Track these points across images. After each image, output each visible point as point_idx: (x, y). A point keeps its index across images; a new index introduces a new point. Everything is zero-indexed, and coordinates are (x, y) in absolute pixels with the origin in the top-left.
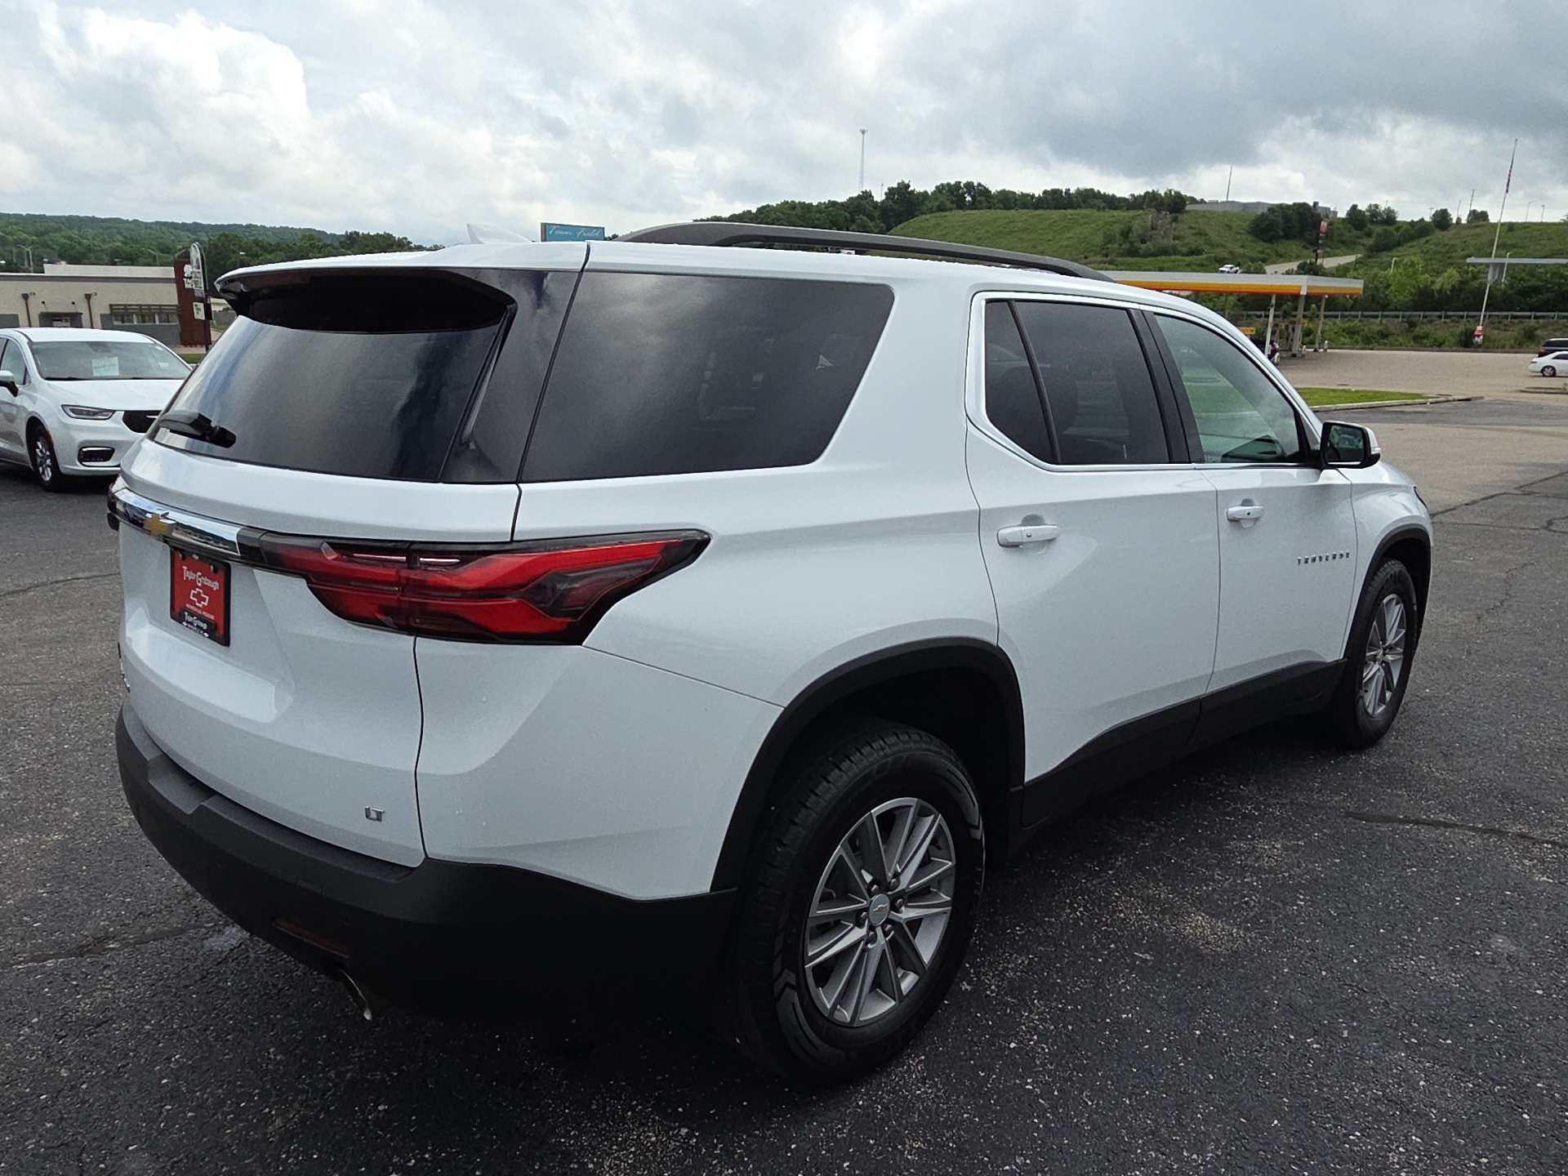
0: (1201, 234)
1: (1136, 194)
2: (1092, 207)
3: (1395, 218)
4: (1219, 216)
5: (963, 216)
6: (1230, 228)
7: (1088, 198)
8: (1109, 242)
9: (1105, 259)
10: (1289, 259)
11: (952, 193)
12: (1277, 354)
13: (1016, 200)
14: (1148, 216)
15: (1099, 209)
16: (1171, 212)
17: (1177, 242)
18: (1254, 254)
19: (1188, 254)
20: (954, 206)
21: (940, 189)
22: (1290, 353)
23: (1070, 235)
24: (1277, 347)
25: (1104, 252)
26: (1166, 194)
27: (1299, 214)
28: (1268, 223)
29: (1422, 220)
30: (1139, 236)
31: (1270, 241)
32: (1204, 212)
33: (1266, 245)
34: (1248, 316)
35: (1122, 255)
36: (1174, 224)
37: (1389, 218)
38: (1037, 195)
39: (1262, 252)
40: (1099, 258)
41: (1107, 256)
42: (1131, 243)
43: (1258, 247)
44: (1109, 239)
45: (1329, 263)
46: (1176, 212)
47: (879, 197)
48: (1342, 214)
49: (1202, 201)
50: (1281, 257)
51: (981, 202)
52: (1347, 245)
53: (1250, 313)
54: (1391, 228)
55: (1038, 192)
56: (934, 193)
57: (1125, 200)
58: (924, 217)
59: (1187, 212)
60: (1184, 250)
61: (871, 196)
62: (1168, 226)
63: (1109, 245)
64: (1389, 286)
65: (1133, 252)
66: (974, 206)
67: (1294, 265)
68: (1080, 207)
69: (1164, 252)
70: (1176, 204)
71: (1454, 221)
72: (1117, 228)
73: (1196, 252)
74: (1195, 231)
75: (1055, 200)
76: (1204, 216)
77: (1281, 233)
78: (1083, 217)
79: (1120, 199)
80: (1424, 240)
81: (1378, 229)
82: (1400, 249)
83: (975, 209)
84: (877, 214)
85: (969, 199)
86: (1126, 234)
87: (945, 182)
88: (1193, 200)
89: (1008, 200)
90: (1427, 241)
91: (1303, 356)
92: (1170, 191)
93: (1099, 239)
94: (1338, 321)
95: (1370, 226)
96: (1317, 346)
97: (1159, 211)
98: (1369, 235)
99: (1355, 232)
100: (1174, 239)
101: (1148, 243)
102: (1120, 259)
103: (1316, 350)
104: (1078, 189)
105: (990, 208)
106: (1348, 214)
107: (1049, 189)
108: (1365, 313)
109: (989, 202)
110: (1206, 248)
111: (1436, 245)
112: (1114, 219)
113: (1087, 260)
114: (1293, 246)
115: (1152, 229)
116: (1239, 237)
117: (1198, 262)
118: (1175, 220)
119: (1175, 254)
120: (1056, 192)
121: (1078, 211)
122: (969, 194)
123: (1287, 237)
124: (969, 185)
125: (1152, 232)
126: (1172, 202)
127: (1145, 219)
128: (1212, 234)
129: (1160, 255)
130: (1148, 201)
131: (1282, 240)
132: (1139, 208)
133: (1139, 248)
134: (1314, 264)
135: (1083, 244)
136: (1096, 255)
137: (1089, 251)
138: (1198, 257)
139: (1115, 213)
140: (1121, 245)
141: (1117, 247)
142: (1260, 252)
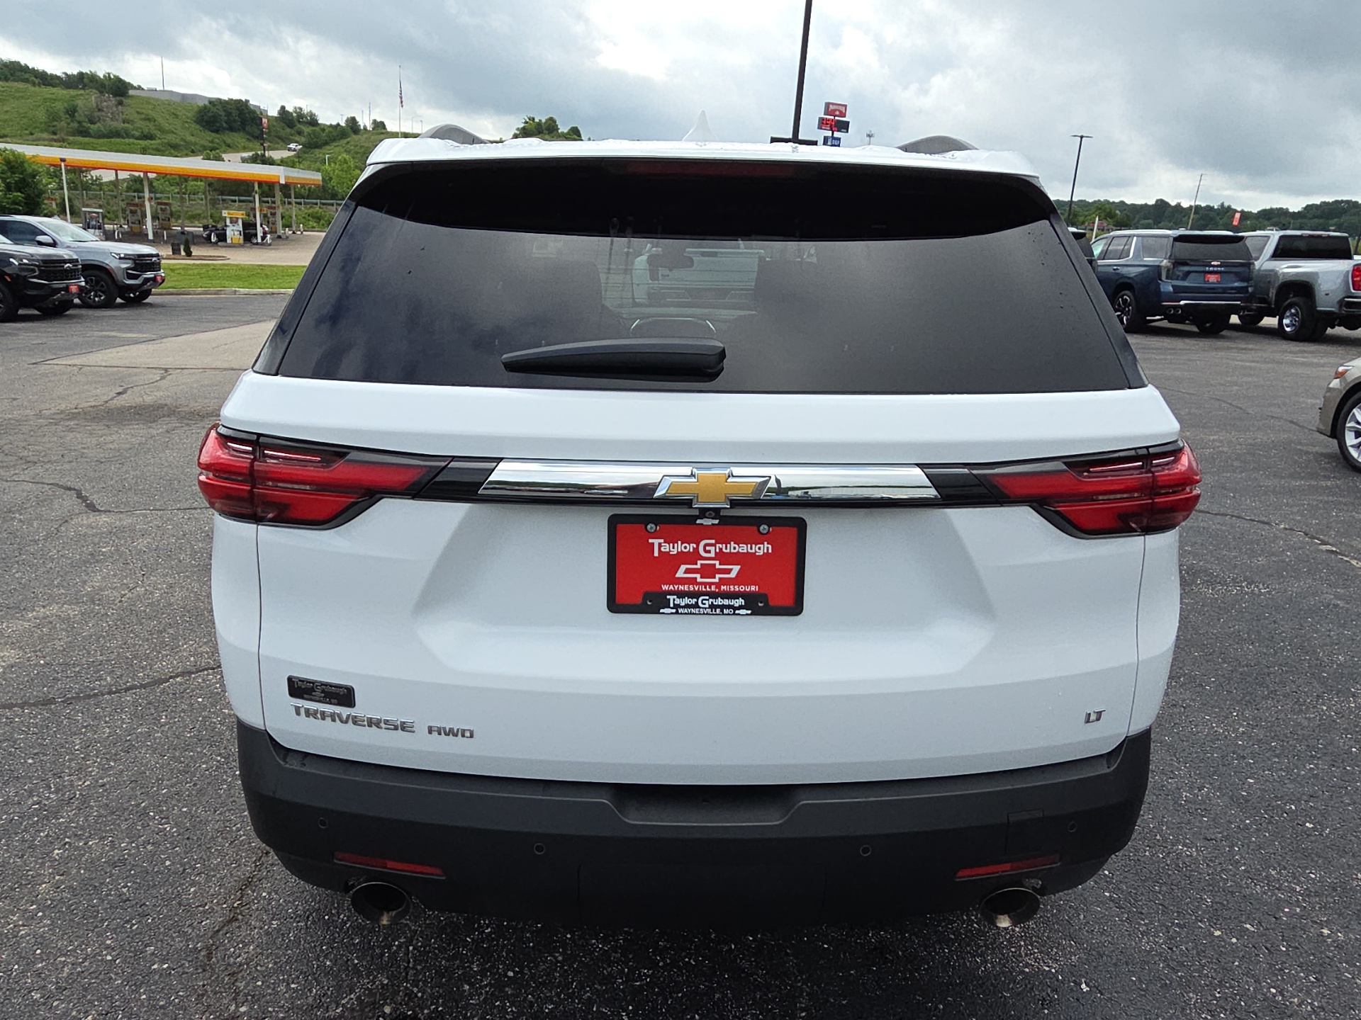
0: (148, 119)
1: (69, 72)
2: (26, 81)
3: (317, 121)
4: (164, 104)
6: (177, 116)
7: (14, 71)
8: (54, 120)
9: (55, 137)
10: (245, 149)
12: (269, 236)
14: (91, 98)
15: (34, 84)
16: (115, 95)
17: (126, 125)
18: (203, 142)
19: (141, 138)
23: (6, 108)
24: (267, 229)
25: (51, 128)
26: (104, 76)
27: (238, 109)
28: (210, 114)
29: (338, 125)
30: (86, 116)
31: (217, 131)
32: (149, 98)
33: (213, 135)
34: (223, 200)
35: (73, 135)
36: (120, 107)
37: (313, 122)
39: (212, 142)
40: (45, 135)
41: (54, 133)
42: (79, 122)
43: (206, 137)
44: (53, 117)
45: (276, 155)
46: (119, 96)
48: (273, 112)
49: (139, 88)
50: (231, 148)
52: (284, 141)
53: (224, 197)
54: (317, 129)
59: (132, 96)
60: (136, 133)
62: (115, 109)
63: (55, 123)
64: (331, 179)
65: (84, 133)
67: (248, 155)
69: (116, 134)
70: (119, 88)
71: (362, 128)
72: (60, 106)
73: (149, 137)
74: (143, 116)
76: (145, 102)
77: (225, 125)
78: (18, 91)
79: (52, 75)
80: (345, 141)
81: (307, 130)
82: (328, 147)
86: (72, 112)
88: (133, 87)
90: (348, 143)
91: (287, 237)
92: (109, 74)
93: (41, 115)
94: (302, 207)
95: (299, 126)
96: (294, 229)
97: (101, 92)
98: (300, 133)
99: (288, 130)
100: (124, 122)
101: (99, 124)
102: (71, 138)
103: (294, 233)
106: (279, 113)
108: (323, 201)
110: (158, 134)
111: (356, 146)
112: (53, 96)
113: (34, 136)
114: (238, 138)
115: (99, 110)
117: (154, 147)
118: (120, 103)
119: (128, 137)
121: (7, 84)
123: (232, 129)
125: (99, 114)
126: (113, 84)
127: (88, 100)
128: (160, 120)
129: (113, 138)
130: (86, 80)
131: (227, 132)
132: (76, 88)
133: (89, 128)
134: (263, 155)
135: (25, 120)
136: (42, 131)
137: (35, 128)
138: (153, 142)
139: (54, 90)
140: (69, 124)
141: (65, 125)
142: (210, 142)
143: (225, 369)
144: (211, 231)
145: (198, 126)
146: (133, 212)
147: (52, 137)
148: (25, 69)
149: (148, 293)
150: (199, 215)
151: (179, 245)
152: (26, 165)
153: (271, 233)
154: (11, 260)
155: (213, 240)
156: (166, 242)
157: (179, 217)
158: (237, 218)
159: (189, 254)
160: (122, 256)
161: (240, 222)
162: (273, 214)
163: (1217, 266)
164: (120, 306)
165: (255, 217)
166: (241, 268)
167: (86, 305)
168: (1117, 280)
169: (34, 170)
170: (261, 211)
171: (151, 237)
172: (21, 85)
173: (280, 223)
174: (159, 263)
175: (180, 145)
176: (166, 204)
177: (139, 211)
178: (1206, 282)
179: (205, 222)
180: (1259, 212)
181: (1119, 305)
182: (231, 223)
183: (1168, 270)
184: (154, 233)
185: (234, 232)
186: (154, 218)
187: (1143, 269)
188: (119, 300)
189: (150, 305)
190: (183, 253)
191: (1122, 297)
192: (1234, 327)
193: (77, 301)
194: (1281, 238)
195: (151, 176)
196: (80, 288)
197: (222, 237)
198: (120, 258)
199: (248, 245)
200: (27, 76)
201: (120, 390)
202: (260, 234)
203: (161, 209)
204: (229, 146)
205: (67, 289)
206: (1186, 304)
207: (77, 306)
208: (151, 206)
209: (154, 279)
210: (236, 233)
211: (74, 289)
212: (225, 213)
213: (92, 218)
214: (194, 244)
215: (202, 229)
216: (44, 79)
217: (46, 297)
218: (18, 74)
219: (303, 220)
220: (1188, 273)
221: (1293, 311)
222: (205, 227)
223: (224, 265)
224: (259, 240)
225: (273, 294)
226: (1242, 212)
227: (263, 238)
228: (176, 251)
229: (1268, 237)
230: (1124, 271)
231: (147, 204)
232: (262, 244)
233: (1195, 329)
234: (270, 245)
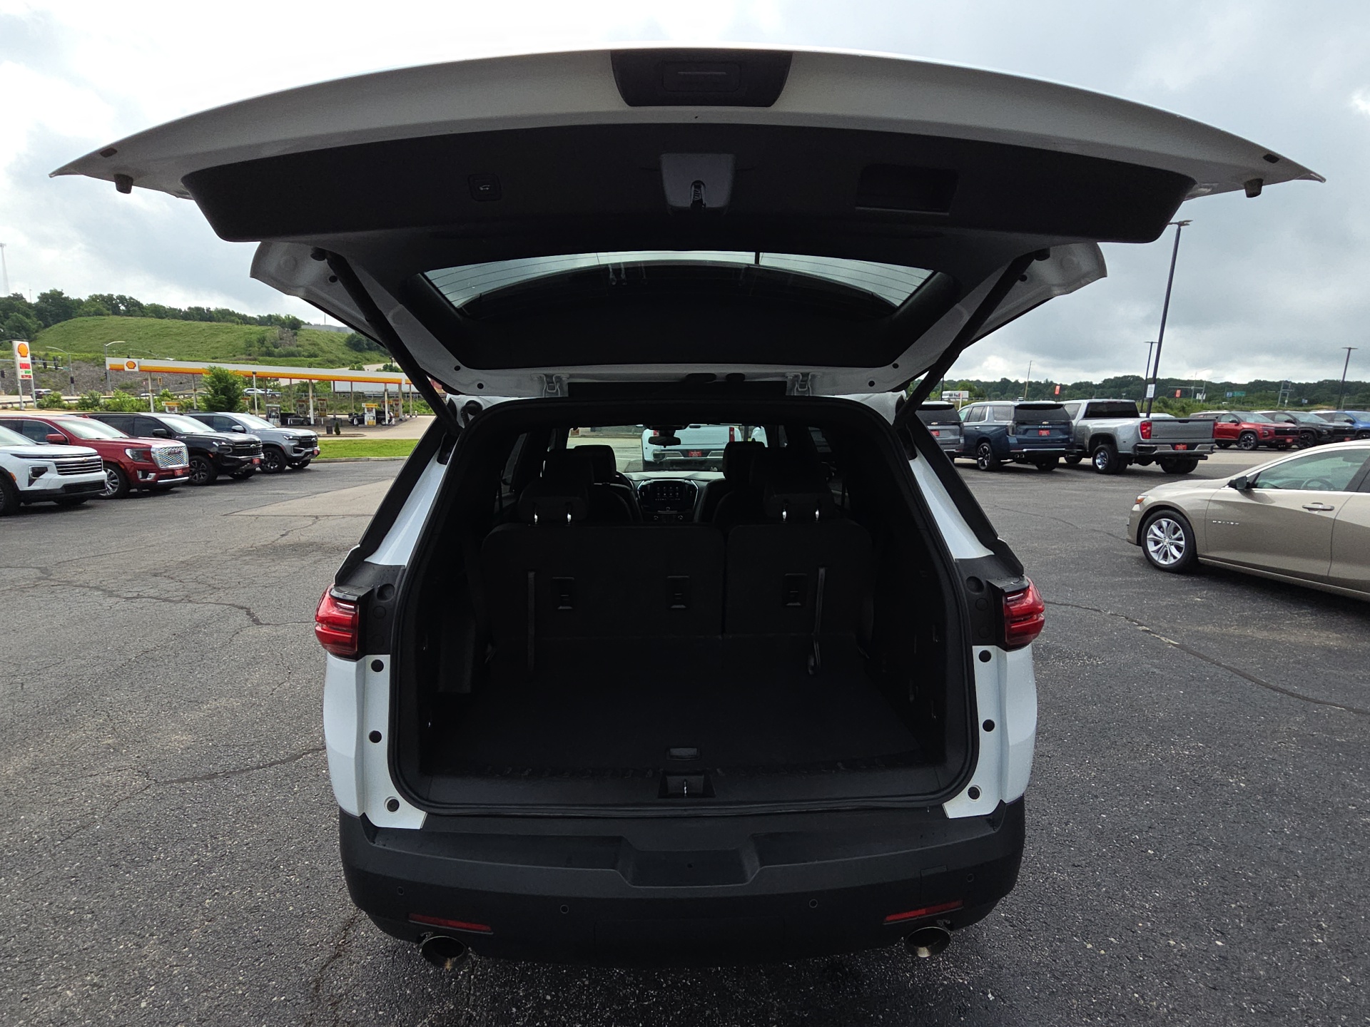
0: (314, 344)
1: (262, 315)
2: (232, 321)
4: (325, 334)
5: (122, 320)
6: (333, 342)
7: (225, 315)
8: (250, 346)
9: (250, 357)
10: (379, 362)
11: (106, 302)
12: (393, 419)
13: (166, 312)
14: (276, 331)
15: (238, 324)
16: (292, 329)
17: (300, 348)
18: (353, 358)
19: (308, 357)
20: (110, 312)
21: (94, 299)
22: (398, 419)
23: (218, 340)
25: (248, 352)
26: (285, 317)
28: (356, 340)
30: (272, 343)
31: (360, 350)
32: (315, 331)
33: (358, 353)
35: (263, 355)
36: (295, 337)
38: (183, 310)
39: (359, 358)
40: (244, 357)
41: (250, 355)
42: (267, 348)
43: (353, 355)
44: (250, 344)
46: (296, 329)
47: (33, 298)
49: (309, 324)
50: (369, 361)
51: (135, 311)
55: (184, 308)
56: (88, 302)
57: (254, 319)
58: (82, 318)
59: (303, 330)
60: (306, 354)
61: (22, 298)
62: (292, 338)
63: (251, 348)
65: (270, 354)
66: (128, 313)
67: (381, 366)
68: (219, 321)
69: (292, 354)
70: (294, 325)
72: (254, 337)
73: (314, 356)
74: (310, 342)
75: (198, 314)
76: (314, 333)
77: (366, 346)
78: (227, 328)
79: (250, 317)
83: (131, 316)
84: (32, 313)
85: (122, 308)
86: (262, 341)
87: (98, 293)
88: (305, 324)
89: (158, 312)
91: (406, 420)
92: (289, 316)
93: (241, 343)
94: (417, 399)
96: (411, 414)
97: (283, 327)
100: (297, 347)
101: (280, 348)
102: (261, 358)
103: (411, 417)
104: (217, 308)
105: (144, 316)
107: (193, 306)
109: (142, 312)
110: (321, 353)
112: (249, 330)
114: (376, 355)
115: (281, 339)
116: (340, 347)
117: (319, 362)
118: (296, 334)
119: (300, 356)
120: (198, 309)
121: (220, 324)
122: (123, 304)
124: (122, 299)
125: (282, 341)
126: (291, 322)
127: (274, 332)
128: (322, 345)
129: (290, 357)
130: (273, 320)
131: (368, 351)
132: (266, 325)
133: (274, 351)
134: (391, 366)
135: (231, 347)
136: (242, 354)
137: (236, 352)
138: (316, 359)
139: (251, 327)
140: (259, 348)
141: (257, 349)
142: (356, 358)
143: (358, 516)
144: (354, 417)
145: (347, 348)
146: (301, 406)
147: (248, 357)
148: (232, 314)
149: (308, 462)
150: (346, 406)
151: (331, 427)
152: (229, 377)
153: (395, 417)
154: (214, 443)
155: (355, 423)
156: (322, 426)
157: (331, 409)
158: (372, 408)
159: (338, 433)
160: (291, 437)
161: (374, 411)
162: (397, 405)
163: (1047, 425)
164: (288, 472)
165: (384, 407)
166: (374, 442)
167: (266, 472)
168: (978, 436)
169: (234, 381)
170: (388, 403)
171: (312, 422)
172: (229, 324)
173: (401, 410)
174: (316, 442)
175: (335, 361)
176: (324, 400)
177: (305, 406)
178: (1041, 436)
179: (350, 411)
180: (1073, 385)
181: (981, 453)
182: (368, 411)
183: (1013, 429)
184: (315, 420)
185: (369, 418)
186: (315, 409)
187: (994, 428)
188: (287, 468)
189: (309, 470)
190: (334, 433)
191: (982, 447)
192: (1062, 466)
193: (258, 469)
194: (1089, 405)
195: (314, 381)
196: (261, 461)
197: (361, 421)
198: (290, 439)
199: (380, 426)
200: (233, 318)
201: (284, 532)
202: (387, 418)
203: (321, 403)
204: (368, 360)
205: (251, 462)
206: (1027, 451)
207: (258, 473)
208: (314, 402)
209: (312, 453)
210: (371, 418)
211: (256, 461)
212: (364, 405)
213: (272, 411)
214: (342, 426)
215: (347, 416)
216: (245, 320)
217: (238, 467)
218: (228, 317)
219: (417, 408)
220: (1027, 430)
221: (1102, 454)
222: (350, 415)
223: (364, 440)
224: (387, 422)
225: (395, 460)
226: (1061, 385)
227: (390, 421)
228: (329, 432)
229: (1080, 404)
230: (983, 430)
231: (311, 401)
232: (389, 425)
233: (1035, 468)
234: (394, 425)
